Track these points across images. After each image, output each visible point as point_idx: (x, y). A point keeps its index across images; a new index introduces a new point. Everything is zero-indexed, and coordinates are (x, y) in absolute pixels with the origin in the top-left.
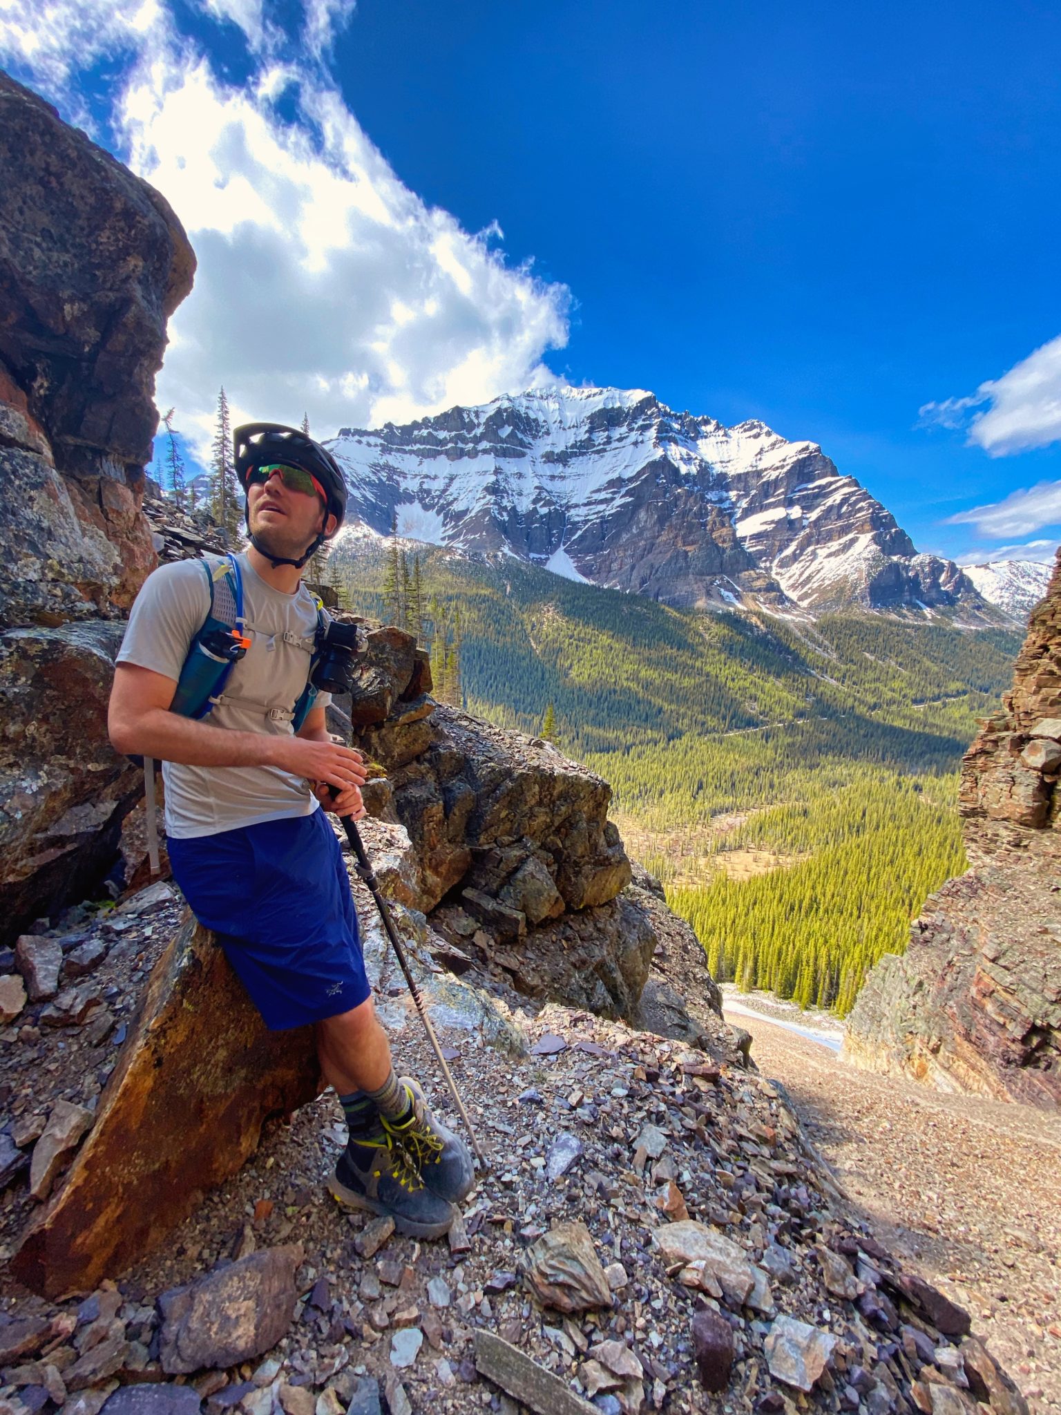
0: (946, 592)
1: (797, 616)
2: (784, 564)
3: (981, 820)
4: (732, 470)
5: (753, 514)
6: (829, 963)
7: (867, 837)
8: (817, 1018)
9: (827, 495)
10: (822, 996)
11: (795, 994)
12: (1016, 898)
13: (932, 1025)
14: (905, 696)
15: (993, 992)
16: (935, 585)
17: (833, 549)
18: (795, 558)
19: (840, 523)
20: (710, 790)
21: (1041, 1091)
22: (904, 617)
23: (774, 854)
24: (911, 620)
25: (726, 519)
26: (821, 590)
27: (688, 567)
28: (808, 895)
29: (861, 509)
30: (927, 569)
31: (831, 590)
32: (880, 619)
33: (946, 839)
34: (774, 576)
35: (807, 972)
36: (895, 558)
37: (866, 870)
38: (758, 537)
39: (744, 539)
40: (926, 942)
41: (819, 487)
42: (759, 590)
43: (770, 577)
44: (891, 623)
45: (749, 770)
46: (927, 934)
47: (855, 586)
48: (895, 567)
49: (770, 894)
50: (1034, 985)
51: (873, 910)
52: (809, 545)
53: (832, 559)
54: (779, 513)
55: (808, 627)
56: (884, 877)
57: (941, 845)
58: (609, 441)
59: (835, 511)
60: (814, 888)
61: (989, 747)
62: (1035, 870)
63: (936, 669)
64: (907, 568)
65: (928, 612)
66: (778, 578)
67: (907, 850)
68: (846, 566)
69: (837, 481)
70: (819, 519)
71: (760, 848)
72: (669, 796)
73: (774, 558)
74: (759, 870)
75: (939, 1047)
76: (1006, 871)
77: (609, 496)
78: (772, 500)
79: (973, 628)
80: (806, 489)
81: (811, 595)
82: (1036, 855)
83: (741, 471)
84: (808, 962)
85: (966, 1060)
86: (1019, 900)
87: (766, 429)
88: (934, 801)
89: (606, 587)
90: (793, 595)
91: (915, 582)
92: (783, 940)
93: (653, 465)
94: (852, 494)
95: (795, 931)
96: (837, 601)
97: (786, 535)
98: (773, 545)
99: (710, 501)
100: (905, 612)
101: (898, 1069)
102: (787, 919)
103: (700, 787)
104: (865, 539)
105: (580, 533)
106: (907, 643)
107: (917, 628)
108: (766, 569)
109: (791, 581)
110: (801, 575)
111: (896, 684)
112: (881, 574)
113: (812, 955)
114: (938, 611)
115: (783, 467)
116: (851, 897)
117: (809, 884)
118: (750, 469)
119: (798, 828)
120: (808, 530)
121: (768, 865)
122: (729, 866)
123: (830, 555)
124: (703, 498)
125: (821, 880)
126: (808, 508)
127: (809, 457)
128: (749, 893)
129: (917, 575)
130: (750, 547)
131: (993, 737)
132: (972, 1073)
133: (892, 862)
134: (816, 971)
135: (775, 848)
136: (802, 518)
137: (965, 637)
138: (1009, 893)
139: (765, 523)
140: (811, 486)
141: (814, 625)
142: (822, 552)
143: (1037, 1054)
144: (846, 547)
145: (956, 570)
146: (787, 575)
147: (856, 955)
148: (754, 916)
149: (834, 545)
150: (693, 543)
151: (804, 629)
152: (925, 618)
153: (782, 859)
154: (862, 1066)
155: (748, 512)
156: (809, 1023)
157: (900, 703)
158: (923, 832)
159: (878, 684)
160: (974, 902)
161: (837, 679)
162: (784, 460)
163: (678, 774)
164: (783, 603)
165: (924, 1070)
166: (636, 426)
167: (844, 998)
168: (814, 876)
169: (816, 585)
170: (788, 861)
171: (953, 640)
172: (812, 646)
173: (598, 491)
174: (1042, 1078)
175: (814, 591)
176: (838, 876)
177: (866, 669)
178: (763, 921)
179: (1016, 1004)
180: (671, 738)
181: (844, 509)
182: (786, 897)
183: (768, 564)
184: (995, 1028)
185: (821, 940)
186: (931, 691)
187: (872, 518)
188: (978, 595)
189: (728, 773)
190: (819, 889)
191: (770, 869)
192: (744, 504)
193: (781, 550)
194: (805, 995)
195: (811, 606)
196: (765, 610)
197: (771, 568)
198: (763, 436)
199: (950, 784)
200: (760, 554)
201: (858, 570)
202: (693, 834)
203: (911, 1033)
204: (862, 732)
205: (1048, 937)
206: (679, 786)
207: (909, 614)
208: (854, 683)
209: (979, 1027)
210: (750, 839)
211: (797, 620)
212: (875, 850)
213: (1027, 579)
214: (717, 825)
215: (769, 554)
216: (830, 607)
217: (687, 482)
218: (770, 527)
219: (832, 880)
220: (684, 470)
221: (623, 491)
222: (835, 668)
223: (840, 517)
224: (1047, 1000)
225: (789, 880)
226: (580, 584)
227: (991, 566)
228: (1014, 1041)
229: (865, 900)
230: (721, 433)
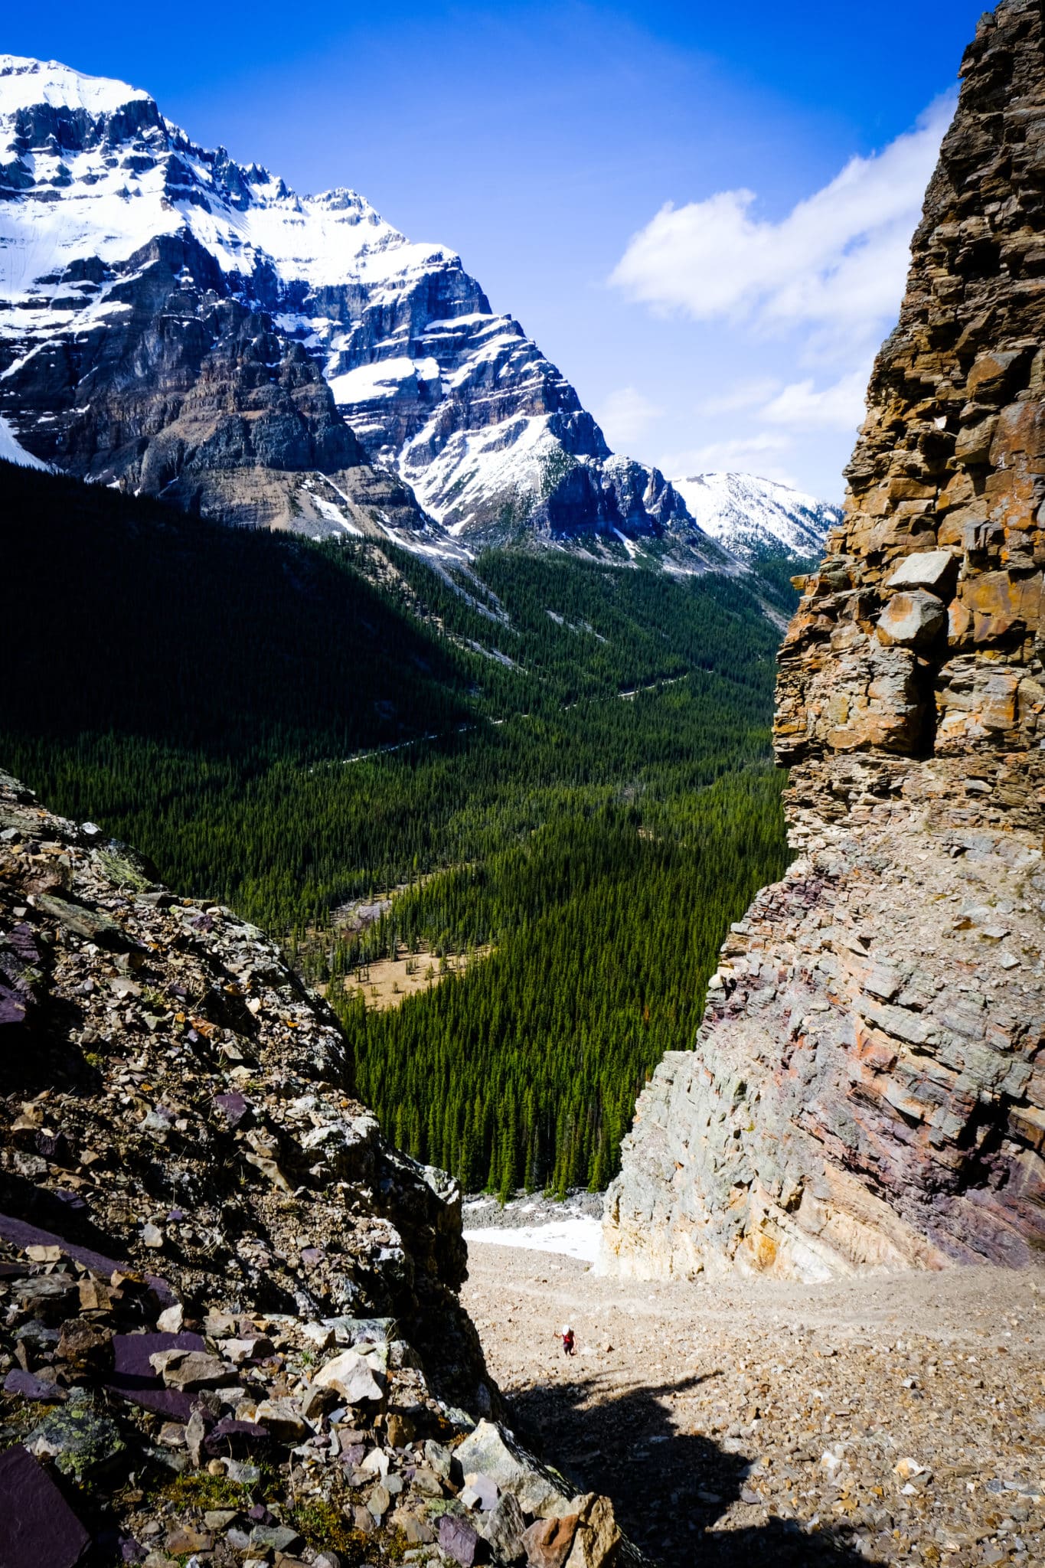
0: (652, 516)
1: (446, 549)
2: (416, 458)
3: (814, 763)
4: (319, 278)
5: (359, 364)
6: (537, 1114)
7: (574, 902)
8: (527, 1208)
9: (475, 344)
10: (532, 1169)
11: (491, 1180)
12: (901, 879)
13: (782, 1158)
14: (608, 679)
15: (895, 1059)
16: (637, 505)
17: (491, 439)
18: (434, 449)
19: (499, 395)
20: (326, 863)
21: (999, 1231)
22: (599, 554)
23: (439, 955)
24: (608, 561)
25: (313, 366)
26: (481, 509)
27: (252, 452)
28: (497, 1010)
29: (527, 375)
30: (625, 480)
31: (494, 508)
32: (567, 558)
33: (678, 887)
34: (403, 479)
35: (506, 1137)
36: (582, 459)
37: (576, 953)
38: (372, 407)
39: (348, 408)
40: (736, 1011)
41: (462, 328)
42: (380, 502)
43: (397, 479)
44: (582, 564)
45: (388, 818)
46: (737, 997)
47: (528, 503)
48: (581, 473)
49: (437, 1021)
50: (967, 1026)
51: (592, 1014)
52: (454, 430)
53: (491, 454)
54: (401, 368)
55: (464, 568)
56: (603, 961)
57: (675, 896)
58: (64, 178)
59: (490, 373)
60: (504, 997)
61: (822, 622)
62: (920, 826)
63: (646, 635)
64: (598, 475)
65: (629, 544)
66: (410, 482)
67: (631, 913)
68: (513, 469)
69: (491, 322)
70: (466, 384)
71: (415, 949)
72: (252, 884)
73: (400, 448)
74: (417, 986)
75: (800, 1195)
76: (872, 839)
77: (78, 294)
78: (389, 342)
79: (689, 572)
80: (441, 330)
81: (463, 515)
82: (915, 801)
83: (334, 282)
84: (505, 1120)
85: (852, 1209)
86: (906, 883)
87: (368, 211)
88: (657, 834)
89: (89, 480)
90: (438, 514)
91: (610, 496)
92: (465, 1094)
93: (163, 243)
94: (513, 346)
95: (481, 1074)
96: (503, 526)
97: (418, 408)
98: (397, 424)
99: (280, 331)
100: (600, 546)
101: (723, 1262)
102: (468, 1058)
103: (308, 859)
104: (538, 423)
105: (17, 364)
106: (607, 595)
107: (617, 572)
108: (390, 465)
109: (432, 490)
110: (446, 479)
111: (595, 662)
112: (562, 484)
113: (512, 1106)
114: (643, 546)
115: (403, 284)
116: (561, 998)
117: (496, 992)
118: (348, 281)
119: (473, 905)
120: (451, 403)
121: (430, 975)
122: (367, 990)
123: (488, 448)
124: (267, 322)
125: (514, 983)
126: (448, 363)
127: (443, 272)
128: (405, 1028)
129: (612, 488)
130: (361, 427)
131: (827, 602)
132: (864, 1230)
133: (612, 935)
134: (519, 1133)
135: (440, 945)
136: (440, 380)
137: (679, 587)
138: (888, 874)
139: (381, 383)
140: (450, 324)
141: (473, 565)
142: (476, 442)
143: (984, 1160)
144: (512, 436)
145: (664, 482)
146: (424, 480)
147: (576, 1091)
148: (415, 1065)
149: (494, 431)
150: (257, 406)
151: (456, 572)
152: (627, 557)
153: (453, 961)
154: (644, 1274)
155: (350, 361)
156: (518, 1221)
157: (603, 689)
158: (648, 882)
159: (572, 662)
160: (817, 915)
161: (513, 656)
162: (404, 273)
163: (267, 840)
164: (421, 527)
165: (772, 1250)
166: (121, 158)
167: (564, 1164)
168: (503, 979)
169: (469, 499)
170: (460, 963)
171: (666, 590)
172: (470, 600)
173: (52, 280)
174: (995, 1205)
175: (469, 508)
176: (537, 972)
177: (553, 638)
178: (430, 1069)
179: (943, 1072)
180: (247, 774)
181: (504, 371)
182: (464, 1021)
183: (391, 457)
184: (902, 1129)
185: (523, 1080)
186: (643, 669)
187: (544, 390)
188: (692, 522)
189: (355, 828)
190: (513, 998)
191: (435, 982)
192: (342, 343)
193: (410, 434)
194: (506, 1177)
195: (466, 534)
196: (393, 538)
197: (396, 464)
198: (364, 223)
199: (676, 807)
200: (377, 441)
201: (530, 475)
202: (302, 945)
203: (740, 1185)
204: (554, 740)
205: (973, 934)
206: (270, 862)
207: (605, 550)
208: (538, 661)
209: (871, 1137)
210: (398, 938)
211: (447, 555)
212: (587, 921)
213: (749, 501)
214: (341, 922)
215: (392, 439)
216: (493, 537)
217: (236, 288)
218: (390, 392)
219: (530, 979)
220: (227, 263)
221: (107, 288)
222: (509, 637)
223: (498, 384)
224: (996, 1049)
225: (466, 994)
226: (30, 470)
227: (706, 479)
228: (941, 1147)
229: (580, 999)
230: (291, 203)
